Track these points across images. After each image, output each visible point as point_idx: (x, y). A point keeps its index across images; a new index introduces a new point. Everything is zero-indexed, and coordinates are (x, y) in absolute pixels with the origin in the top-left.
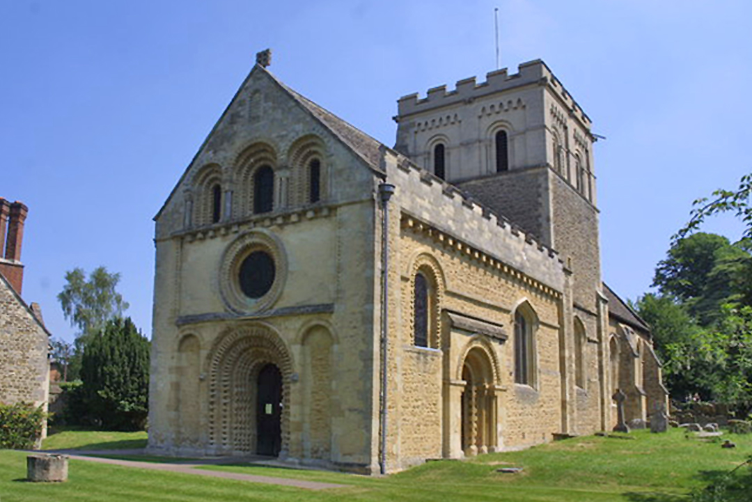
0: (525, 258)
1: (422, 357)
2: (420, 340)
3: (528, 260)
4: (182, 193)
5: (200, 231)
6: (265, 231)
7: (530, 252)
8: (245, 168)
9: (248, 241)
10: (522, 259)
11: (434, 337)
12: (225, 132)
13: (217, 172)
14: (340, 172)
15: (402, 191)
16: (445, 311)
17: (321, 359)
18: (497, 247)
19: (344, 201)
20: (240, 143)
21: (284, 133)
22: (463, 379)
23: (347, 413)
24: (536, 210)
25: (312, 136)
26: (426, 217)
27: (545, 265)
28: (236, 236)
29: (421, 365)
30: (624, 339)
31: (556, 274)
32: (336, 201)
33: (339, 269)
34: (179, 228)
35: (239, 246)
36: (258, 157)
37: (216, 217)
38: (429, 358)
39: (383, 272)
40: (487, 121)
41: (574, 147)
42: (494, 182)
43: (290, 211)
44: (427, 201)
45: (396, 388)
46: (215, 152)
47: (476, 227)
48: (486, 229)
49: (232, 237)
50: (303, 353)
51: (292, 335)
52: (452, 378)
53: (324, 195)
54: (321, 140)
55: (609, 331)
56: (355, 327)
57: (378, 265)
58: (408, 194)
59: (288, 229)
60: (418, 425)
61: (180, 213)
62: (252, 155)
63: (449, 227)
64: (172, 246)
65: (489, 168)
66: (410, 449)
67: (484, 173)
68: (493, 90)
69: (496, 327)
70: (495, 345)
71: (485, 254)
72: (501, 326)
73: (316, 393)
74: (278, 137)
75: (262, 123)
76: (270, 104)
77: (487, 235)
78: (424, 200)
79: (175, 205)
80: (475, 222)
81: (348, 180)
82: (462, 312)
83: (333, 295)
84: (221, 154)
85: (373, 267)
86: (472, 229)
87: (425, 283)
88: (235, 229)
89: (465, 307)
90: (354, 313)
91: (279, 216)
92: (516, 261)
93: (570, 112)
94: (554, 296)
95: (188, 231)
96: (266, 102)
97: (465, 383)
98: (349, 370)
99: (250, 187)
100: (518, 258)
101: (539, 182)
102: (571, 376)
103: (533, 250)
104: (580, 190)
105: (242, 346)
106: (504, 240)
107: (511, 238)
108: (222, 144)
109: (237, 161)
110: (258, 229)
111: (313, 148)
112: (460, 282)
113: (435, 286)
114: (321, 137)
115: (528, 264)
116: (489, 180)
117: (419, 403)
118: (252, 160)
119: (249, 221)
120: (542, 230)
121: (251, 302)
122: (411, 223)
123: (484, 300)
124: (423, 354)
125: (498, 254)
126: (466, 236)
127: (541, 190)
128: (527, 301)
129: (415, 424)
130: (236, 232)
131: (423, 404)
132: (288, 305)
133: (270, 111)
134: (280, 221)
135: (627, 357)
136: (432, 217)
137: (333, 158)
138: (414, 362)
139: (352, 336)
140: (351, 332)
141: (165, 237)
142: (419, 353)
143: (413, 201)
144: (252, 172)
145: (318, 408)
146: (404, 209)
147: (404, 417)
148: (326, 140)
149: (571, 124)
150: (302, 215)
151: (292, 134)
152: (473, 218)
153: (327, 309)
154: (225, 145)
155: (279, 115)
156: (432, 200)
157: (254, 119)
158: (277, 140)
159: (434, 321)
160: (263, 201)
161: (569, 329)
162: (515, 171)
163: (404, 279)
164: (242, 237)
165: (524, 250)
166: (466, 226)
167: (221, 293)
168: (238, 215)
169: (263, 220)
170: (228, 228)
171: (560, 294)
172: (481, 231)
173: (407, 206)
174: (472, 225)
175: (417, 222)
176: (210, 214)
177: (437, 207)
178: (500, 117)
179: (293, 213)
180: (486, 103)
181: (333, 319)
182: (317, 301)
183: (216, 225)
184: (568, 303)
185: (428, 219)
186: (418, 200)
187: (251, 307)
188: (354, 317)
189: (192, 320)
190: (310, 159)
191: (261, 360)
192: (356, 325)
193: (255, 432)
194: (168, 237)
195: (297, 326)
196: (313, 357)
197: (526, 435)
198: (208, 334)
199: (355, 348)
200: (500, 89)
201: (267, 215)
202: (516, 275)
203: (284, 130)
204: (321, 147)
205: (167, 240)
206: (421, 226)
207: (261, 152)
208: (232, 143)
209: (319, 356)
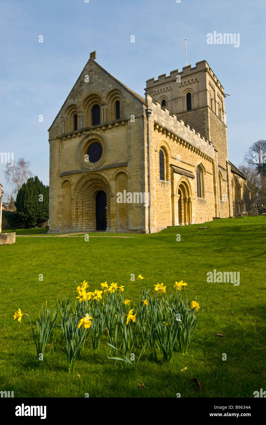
0: (200, 144)
1: (163, 185)
2: (162, 178)
3: (202, 146)
4: (60, 119)
5: (69, 135)
6: (98, 133)
7: (202, 142)
8: (88, 106)
9: (90, 138)
11: (167, 176)
12: (78, 90)
13: (75, 108)
14: (129, 105)
15: (154, 113)
16: (171, 165)
17: (123, 186)
18: (190, 139)
20: (85, 94)
21: (104, 89)
22: (179, 194)
23: (135, 208)
24: (203, 126)
25: (116, 90)
26: (163, 125)
27: (208, 148)
28: (85, 136)
29: (163, 188)
30: (236, 181)
31: (212, 152)
32: (128, 117)
33: (129, 147)
34: (60, 134)
35: (86, 140)
36: (93, 101)
37: (76, 128)
38: (166, 185)
39: (148, 147)
40: (183, 89)
41: (217, 99)
42: (186, 115)
43: (108, 123)
44: (164, 118)
45: (153, 197)
46: (74, 99)
48: (186, 132)
49: (83, 136)
50: (116, 184)
51: (111, 177)
52: (175, 193)
53: (122, 116)
54: (120, 91)
55: (231, 175)
56: (137, 172)
57: (146, 144)
58: (157, 114)
59: (107, 131)
60: (162, 213)
61: (59, 127)
62: (90, 100)
63: (172, 130)
64: (57, 142)
65: (184, 109)
66: (160, 223)
67: (182, 111)
68: (185, 75)
69: (190, 173)
70: (190, 179)
71: (186, 142)
72: (192, 172)
74: (101, 91)
75: (94, 85)
76: (97, 76)
77: (186, 134)
78: (163, 117)
79: (57, 124)
80: (182, 128)
81: (132, 108)
82: (178, 166)
83: (127, 159)
84: (77, 100)
85: (144, 145)
86: (181, 131)
87: (163, 153)
89: (178, 164)
90: (136, 166)
91: (103, 126)
92: (197, 145)
93: (216, 84)
94: (212, 161)
95: (63, 135)
96: (95, 75)
97: (179, 195)
98: (135, 190)
99: (90, 115)
100: (198, 145)
101: (204, 114)
102: (218, 194)
103: (203, 142)
104: (220, 118)
105: (90, 183)
106: (193, 136)
107: (195, 136)
108: (77, 95)
109: (84, 103)
110: (95, 132)
111: (116, 96)
112: (176, 154)
113: (167, 155)
114: (120, 90)
115: (201, 147)
116: (184, 114)
117: (163, 204)
118: (90, 102)
119: (91, 129)
120: (206, 133)
121: (92, 164)
122: (158, 127)
123: (185, 162)
124: (164, 183)
125: (190, 142)
126: (179, 134)
127: (205, 117)
128: (201, 163)
129: (161, 213)
130: (85, 134)
131: (164, 204)
132: (108, 164)
133: (97, 79)
134: (104, 128)
135: (238, 188)
136: (165, 125)
137: (125, 99)
138: (160, 186)
140: (136, 174)
141: (53, 138)
142: (162, 183)
143: (158, 117)
144: (91, 108)
145: (122, 207)
146: (155, 121)
147: (157, 210)
148: (122, 91)
149: (216, 89)
150: (113, 124)
151: (107, 89)
152: (181, 126)
153: (125, 165)
154: (78, 96)
155: (101, 81)
156: (165, 118)
159: (167, 170)
160: (96, 120)
161: (217, 175)
162: (195, 110)
163: (156, 151)
164: (88, 136)
165: (200, 141)
166: (178, 130)
168: (86, 127)
169: (96, 128)
170: (81, 132)
172: (184, 132)
173: (156, 120)
174: (181, 130)
175: (160, 127)
176: (73, 127)
177: (168, 121)
178: (188, 87)
179: (110, 124)
180: (183, 81)
181: (128, 169)
182: (120, 162)
183: (76, 132)
184: (216, 164)
185: (164, 126)
186: (160, 117)
187: (93, 166)
188: (137, 167)
189: (67, 174)
190: (115, 101)
191: (97, 189)
192: (138, 171)
193: (96, 221)
194: (55, 138)
195: (113, 173)
196: (120, 186)
197: (202, 218)
198: (74, 179)
199: (137, 180)
200: (188, 74)
201: (98, 126)
202: (197, 151)
203: (104, 88)
204: (120, 94)
205: (54, 139)
206: (162, 129)
207: (94, 98)
208: (82, 95)
209: (122, 185)
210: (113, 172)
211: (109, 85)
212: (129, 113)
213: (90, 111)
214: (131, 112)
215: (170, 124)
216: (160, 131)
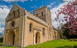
4: (8, 17)
13: (11, 14)
19: (21, 15)
23: (20, 40)
24: (45, 19)
25: (19, 9)
26: (31, 17)
29: (30, 34)
30: (55, 31)
31: (47, 25)
35: (12, 22)
41: (49, 14)
52: (34, 35)
55: (53, 30)
56: (21, 29)
57: (24, 22)
60: (30, 41)
63: (34, 19)
65: (41, 15)
68: (41, 8)
70: (40, 31)
73: (17, 37)
74: (16, 10)
83: (19, 26)
92: (42, 23)
94: (47, 27)
97: (36, 36)
101: (45, 16)
104: (50, 17)
112: (36, 25)
113: (32, 25)
115: (44, 23)
118: (14, 13)
122: (29, 18)
124: (31, 32)
125: (40, 22)
128: (44, 27)
130: (12, 20)
131: (30, 38)
134: (15, 18)
135: (55, 33)
145: (17, 39)
146: (28, 16)
149: (49, 11)
150: (17, 17)
154: (12, 11)
155: (16, 7)
157: (14, 8)
161: (49, 30)
166: (36, 19)
168: (12, 18)
172: (38, 20)
178: (42, 11)
181: (19, 28)
184: (49, 27)
187: (12, 28)
190: (19, 12)
194: (6, 21)
195: (16, 30)
197: (44, 41)
198: (8, 31)
199: (21, 32)
202: (42, 24)
209: (18, 33)
215: (33, 17)
216: (30, 19)
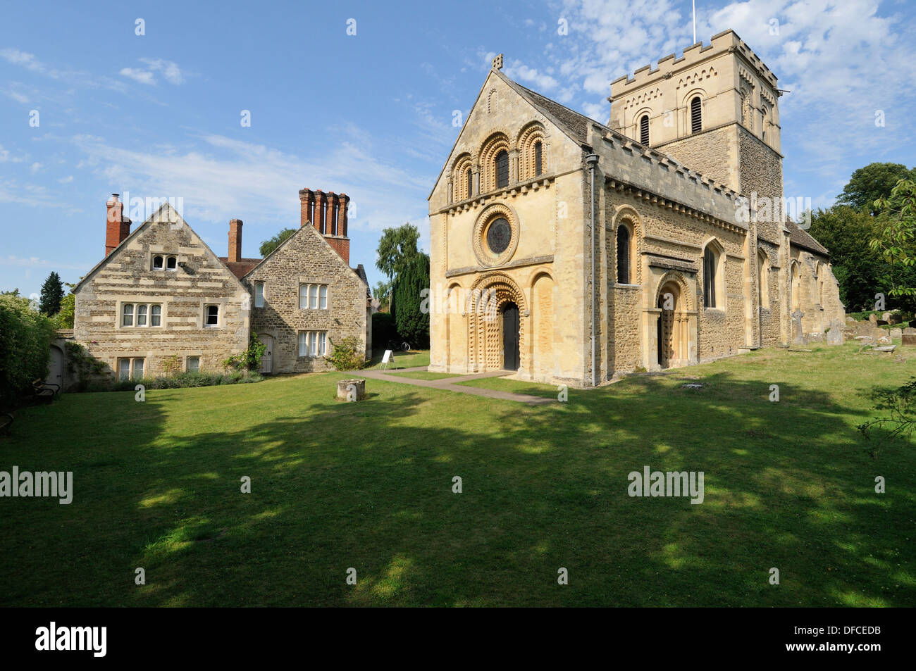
0: (714, 204)
1: (624, 292)
2: (624, 278)
3: (717, 206)
4: (445, 178)
5: (458, 206)
6: (504, 202)
7: (718, 198)
8: (488, 154)
9: (492, 210)
10: (712, 204)
11: (635, 275)
12: (472, 127)
14: (555, 150)
15: (606, 159)
16: (643, 253)
17: (545, 298)
18: (688, 196)
19: (560, 173)
20: (484, 134)
21: (515, 122)
22: (659, 307)
23: (565, 339)
24: (725, 162)
25: (535, 122)
26: (627, 178)
28: (484, 207)
29: (624, 298)
32: (554, 173)
33: (557, 227)
34: (445, 204)
35: (486, 215)
36: (497, 144)
37: (470, 193)
38: (630, 292)
39: (591, 227)
40: (684, 91)
41: (761, 103)
42: (689, 142)
43: (520, 184)
44: (627, 165)
46: (466, 144)
47: (670, 183)
49: (481, 208)
50: (532, 294)
51: (525, 281)
52: (650, 306)
54: (542, 124)
56: (569, 272)
57: (587, 222)
58: (611, 161)
59: (520, 199)
60: (623, 346)
61: (444, 193)
62: (493, 143)
63: (646, 185)
64: (441, 219)
65: (685, 131)
66: (615, 365)
67: (681, 135)
68: (689, 63)
69: (688, 263)
70: (687, 279)
71: (678, 204)
72: (692, 262)
73: (543, 324)
74: (509, 126)
75: (498, 116)
76: (503, 100)
77: (680, 188)
78: (624, 164)
79: (440, 188)
80: (670, 178)
81: (562, 155)
82: (659, 253)
83: (553, 248)
84: (470, 145)
85: (582, 223)
86: (667, 184)
87: (627, 232)
88: (482, 201)
89: (661, 249)
90: (569, 262)
91: (512, 189)
92: (705, 208)
93: (758, 72)
94: (741, 233)
95: (450, 207)
96: (500, 98)
97: (660, 310)
98: (566, 306)
99: (492, 168)
100: (707, 205)
101: (728, 138)
102: (755, 298)
103: (721, 197)
106: (695, 189)
107: (701, 188)
108: (471, 136)
109: (482, 149)
110: (499, 200)
111: (535, 133)
112: (657, 228)
113: (635, 234)
114: (541, 122)
115: (716, 208)
116: (685, 141)
117: (623, 328)
118: (493, 147)
119: (492, 195)
120: (730, 179)
121: (495, 256)
122: (613, 185)
123: (677, 242)
124: (626, 289)
125: (689, 203)
126: (661, 190)
127: (729, 144)
128: (715, 240)
130: (483, 205)
131: (626, 329)
132: (520, 259)
133: (503, 106)
134: (513, 192)
135: (808, 278)
136: (631, 178)
137: (550, 138)
138: (618, 296)
139: (567, 280)
140: (567, 276)
141: (436, 212)
142: (622, 289)
143: (616, 166)
144: (494, 156)
145: (544, 335)
146: (608, 174)
148: (544, 124)
149: (758, 82)
150: (529, 186)
151: (520, 123)
153: (549, 260)
154: (473, 136)
155: (509, 108)
156: (632, 164)
157: (491, 113)
158: (510, 129)
159: (635, 262)
160: (502, 178)
161: (753, 260)
162: (708, 131)
163: (609, 231)
164: (488, 207)
166: (661, 182)
167: (475, 251)
168: (485, 191)
169: (500, 194)
170: (478, 202)
171: (745, 231)
172: (676, 186)
173: (610, 171)
174: (667, 181)
175: (618, 184)
176: (465, 192)
177: (636, 169)
178: (694, 86)
179: (523, 186)
180: (684, 75)
181: (554, 267)
182: (540, 254)
183: (470, 200)
184: (751, 237)
185: (628, 180)
186: (619, 165)
187: (496, 260)
188: (570, 264)
189: (456, 272)
190: (534, 142)
191: (505, 300)
192: (571, 271)
193: (503, 353)
194: (438, 212)
195: (528, 274)
196: (540, 297)
197: (715, 348)
198: (467, 283)
199: (570, 289)
200: (695, 61)
201: (504, 189)
202: (705, 218)
203: (514, 120)
204: (541, 130)
205: (437, 214)
206: (623, 187)
207: (498, 140)
208: (478, 136)
209: (545, 296)
210: (529, 272)
211: (524, 115)
212: (556, 164)
213: (492, 161)
214: (560, 161)
215: (641, 174)
216: (618, 192)
